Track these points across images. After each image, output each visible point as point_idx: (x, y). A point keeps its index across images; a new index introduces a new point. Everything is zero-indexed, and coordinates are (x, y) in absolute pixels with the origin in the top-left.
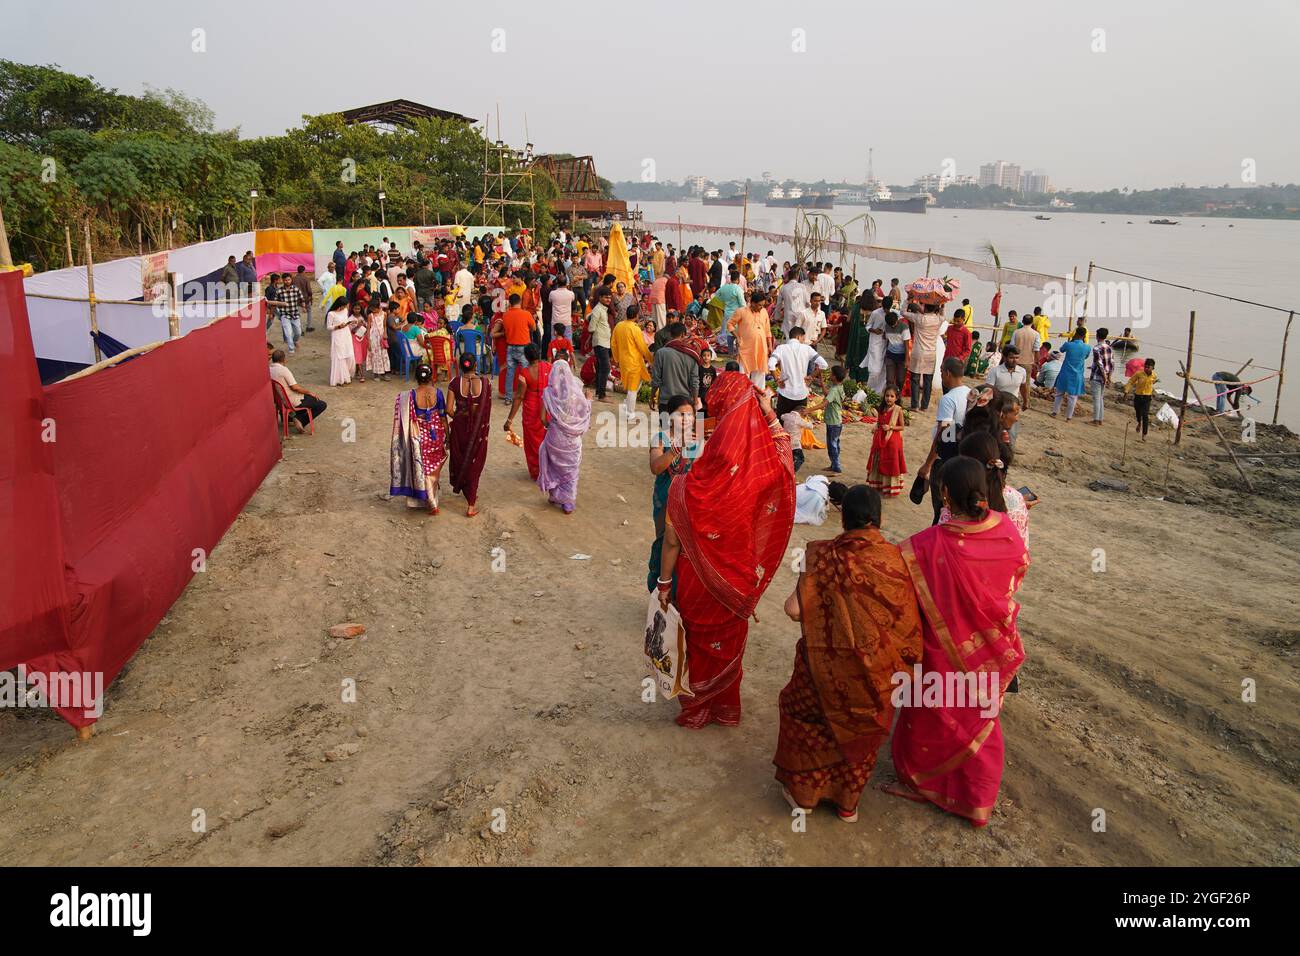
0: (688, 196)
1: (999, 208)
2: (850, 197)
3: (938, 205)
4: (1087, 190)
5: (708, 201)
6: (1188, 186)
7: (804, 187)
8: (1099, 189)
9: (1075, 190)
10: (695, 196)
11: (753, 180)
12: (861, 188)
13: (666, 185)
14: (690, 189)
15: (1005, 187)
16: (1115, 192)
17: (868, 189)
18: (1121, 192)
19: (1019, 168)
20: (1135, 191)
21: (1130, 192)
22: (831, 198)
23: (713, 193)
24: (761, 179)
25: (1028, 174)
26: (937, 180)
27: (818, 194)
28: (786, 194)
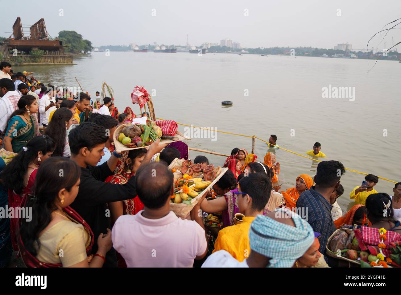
0: (130, 50)
1: (227, 53)
2: (181, 50)
3: (208, 52)
4: (251, 48)
5: (135, 51)
6: (279, 47)
7: (167, 47)
8: (254, 48)
9: (248, 48)
10: (132, 50)
11: (151, 44)
12: (185, 47)
13: (123, 46)
14: (131, 48)
15: (228, 46)
16: (259, 48)
17: (187, 47)
18: (261, 48)
19: (232, 41)
20: (265, 48)
21: (263, 48)
22: (176, 50)
23: (137, 48)
24: (153, 44)
25: (234, 43)
26: (208, 44)
27: (171, 48)
28: (160, 49)
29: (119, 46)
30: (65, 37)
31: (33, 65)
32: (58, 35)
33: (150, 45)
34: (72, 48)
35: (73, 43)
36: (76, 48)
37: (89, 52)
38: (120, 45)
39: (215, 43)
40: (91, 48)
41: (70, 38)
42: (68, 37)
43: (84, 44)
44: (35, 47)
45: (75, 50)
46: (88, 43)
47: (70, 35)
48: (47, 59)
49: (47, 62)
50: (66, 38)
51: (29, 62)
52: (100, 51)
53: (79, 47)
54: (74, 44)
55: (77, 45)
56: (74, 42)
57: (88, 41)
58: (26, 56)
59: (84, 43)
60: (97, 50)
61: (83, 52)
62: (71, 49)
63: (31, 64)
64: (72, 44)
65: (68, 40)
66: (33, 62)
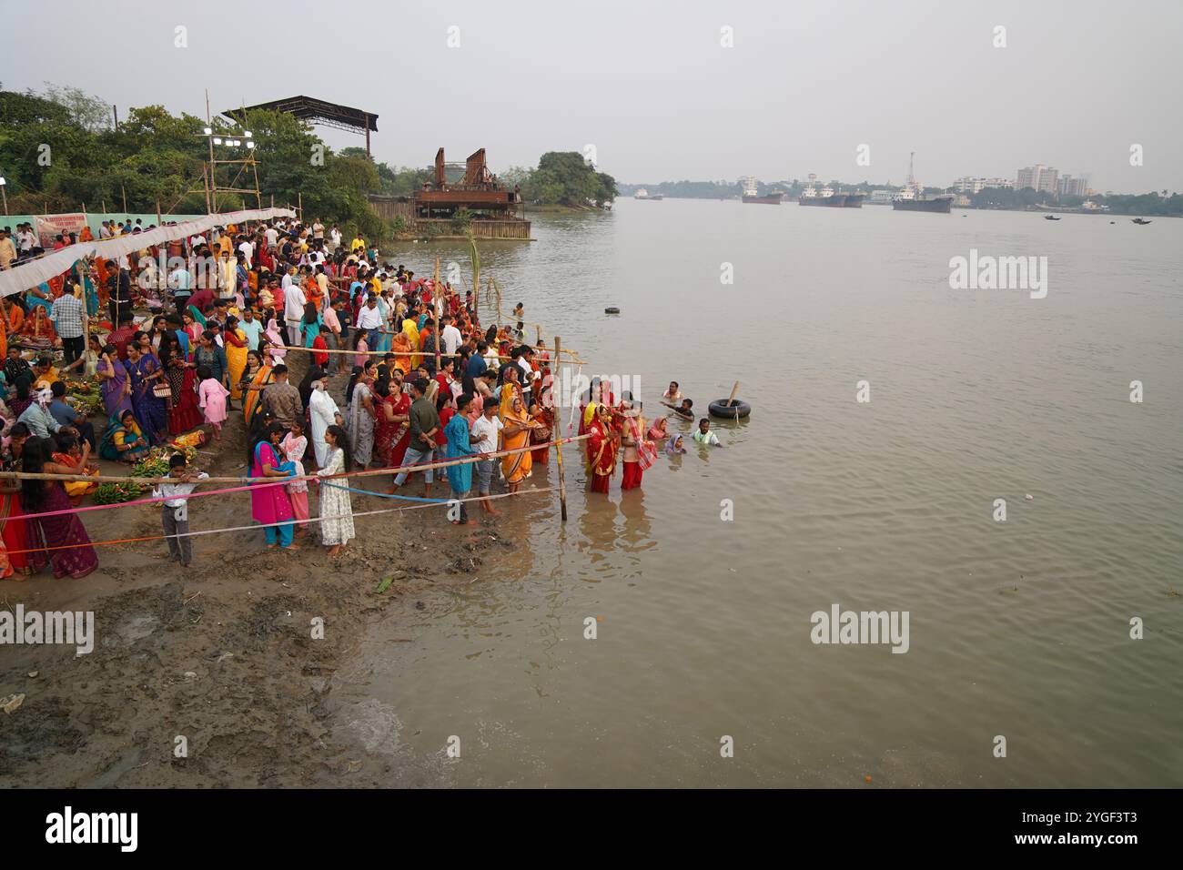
0: (736, 196)
1: (1030, 210)
2: (883, 198)
5: (744, 199)
7: (835, 188)
8: (1138, 192)
10: (740, 194)
11: (800, 180)
14: (740, 189)
15: (1040, 189)
17: (895, 190)
19: (1057, 171)
20: (1175, 194)
22: (860, 198)
23: (754, 192)
24: (806, 180)
25: (1067, 177)
26: (973, 183)
27: (847, 194)
28: (818, 194)
29: (711, 183)
30: (551, 167)
31: (453, 239)
32: (536, 165)
33: (796, 181)
34: (566, 193)
35: (568, 182)
36: (575, 195)
37: (607, 204)
38: (714, 181)
39: (997, 180)
40: (614, 195)
41: (564, 170)
42: (558, 169)
43: (596, 184)
44: (464, 204)
45: (571, 198)
46: (607, 181)
47: (563, 164)
48: (480, 229)
49: (481, 233)
50: (554, 171)
51: (447, 234)
52: (654, 198)
53: (582, 191)
54: (571, 185)
55: (579, 188)
56: (571, 180)
57: (608, 176)
58: (445, 222)
59: (597, 181)
60: (644, 193)
61: (593, 202)
62: (565, 196)
63: (451, 237)
64: (565, 185)
65: (557, 175)
66: (455, 233)
